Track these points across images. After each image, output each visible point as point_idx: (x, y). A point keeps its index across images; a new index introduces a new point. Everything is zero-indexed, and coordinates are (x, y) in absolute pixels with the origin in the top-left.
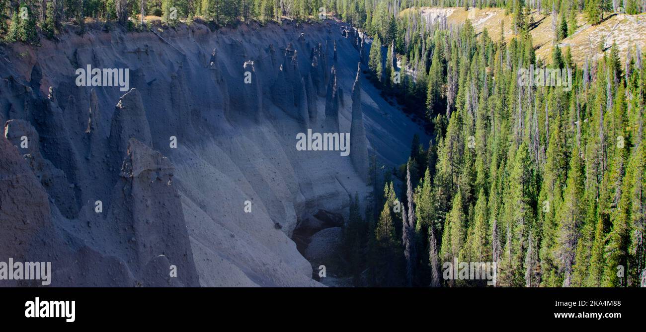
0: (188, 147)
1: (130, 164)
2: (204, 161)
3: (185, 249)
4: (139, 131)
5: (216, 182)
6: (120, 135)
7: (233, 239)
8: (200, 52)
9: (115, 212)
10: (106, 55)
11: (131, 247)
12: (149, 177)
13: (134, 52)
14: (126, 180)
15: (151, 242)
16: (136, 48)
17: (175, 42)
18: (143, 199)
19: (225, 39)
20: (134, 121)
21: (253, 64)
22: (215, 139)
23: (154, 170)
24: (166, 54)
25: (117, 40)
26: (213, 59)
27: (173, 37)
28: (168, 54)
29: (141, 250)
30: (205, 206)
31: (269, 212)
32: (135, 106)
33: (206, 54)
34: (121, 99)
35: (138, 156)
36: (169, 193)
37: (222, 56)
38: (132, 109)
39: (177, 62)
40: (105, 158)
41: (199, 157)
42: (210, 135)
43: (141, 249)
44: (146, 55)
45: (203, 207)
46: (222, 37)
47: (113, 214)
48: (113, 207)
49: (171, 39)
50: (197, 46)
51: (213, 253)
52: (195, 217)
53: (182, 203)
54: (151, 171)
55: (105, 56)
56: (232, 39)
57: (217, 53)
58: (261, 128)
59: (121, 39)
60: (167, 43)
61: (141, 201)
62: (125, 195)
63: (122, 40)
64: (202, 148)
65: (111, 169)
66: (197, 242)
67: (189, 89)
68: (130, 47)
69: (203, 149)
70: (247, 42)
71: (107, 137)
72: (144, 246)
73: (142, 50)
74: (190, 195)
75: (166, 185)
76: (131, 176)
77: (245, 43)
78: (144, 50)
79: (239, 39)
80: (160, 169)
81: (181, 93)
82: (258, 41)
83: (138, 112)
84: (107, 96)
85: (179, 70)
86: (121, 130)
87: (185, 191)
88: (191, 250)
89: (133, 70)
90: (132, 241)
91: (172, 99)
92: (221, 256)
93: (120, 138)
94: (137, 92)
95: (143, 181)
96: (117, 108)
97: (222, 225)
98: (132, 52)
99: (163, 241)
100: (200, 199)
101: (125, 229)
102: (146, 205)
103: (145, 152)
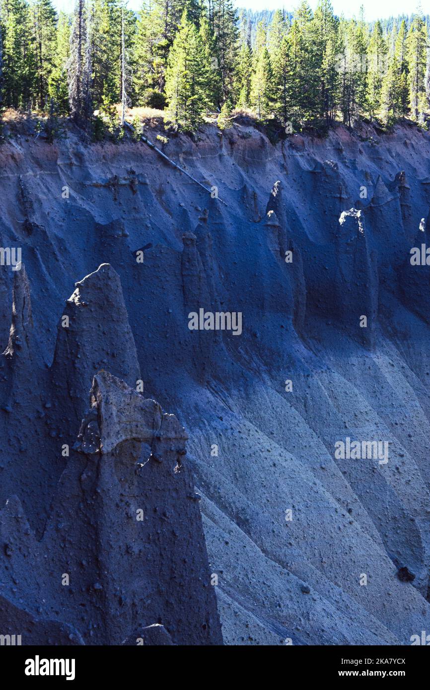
0: (215, 392)
1: (96, 424)
2: (247, 423)
3: (204, 614)
4: (113, 356)
5: (273, 469)
6: (74, 363)
7: (307, 597)
8: (244, 189)
9: (61, 526)
10: (45, 190)
11: (91, 602)
12: (135, 455)
13: (105, 186)
14: (88, 459)
15: (134, 594)
16: (109, 176)
17: (192, 164)
18: (121, 501)
19: (300, 160)
20: (104, 333)
21: (359, 214)
22: (272, 378)
23: (146, 440)
24: (174, 191)
25: (70, 159)
26: (274, 203)
27: (188, 153)
28: (177, 192)
29: (112, 611)
30: (247, 520)
31: (385, 543)
32: (108, 301)
33: (257, 191)
34: (79, 286)
35: (114, 410)
36: (176, 490)
37: (292, 197)
38: (101, 308)
39: (196, 209)
40: (41, 410)
41: (236, 414)
42: (263, 368)
43: (113, 609)
44: (130, 191)
45: (243, 523)
46: (293, 156)
47: (57, 530)
48: (58, 516)
49: (184, 159)
50: (241, 175)
51: (261, 624)
52: (227, 543)
53: (202, 513)
54: (140, 441)
55: (44, 193)
56: (315, 161)
57: (282, 191)
58: (372, 355)
59: (79, 156)
60: (175, 168)
61: (117, 505)
62: (83, 491)
63: (80, 158)
64: (244, 395)
65: (54, 434)
66: (229, 600)
67: (220, 267)
68: (98, 174)
69: (248, 397)
70: (348, 167)
71: (46, 366)
72: (120, 602)
73: (123, 182)
74: (216, 495)
75: (169, 473)
76: (98, 450)
77: (342, 170)
78: (127, 182)
79: (331, 160)
80: (159, 439)
81: (203, 275)
82: (374, 166)
83: (114, 315)
84: (48, 278)
85: (199, 226)
86: (77, 353)
87: (207, 486)
88: (219, 616)
89: (103, 224)
90: (95, 590)
91: (183, 289)
92: (279, 634)
93: (75, 368)
94: (112, 273)
95: (122, 463)
96: (69, 304)
97: (284, 565)
98: (101, 186)
99: (160, 593)
100: (238, 504)
101: (82, 564)
102: (127, 514)
103: (128, 401)
